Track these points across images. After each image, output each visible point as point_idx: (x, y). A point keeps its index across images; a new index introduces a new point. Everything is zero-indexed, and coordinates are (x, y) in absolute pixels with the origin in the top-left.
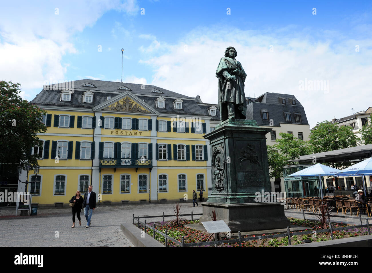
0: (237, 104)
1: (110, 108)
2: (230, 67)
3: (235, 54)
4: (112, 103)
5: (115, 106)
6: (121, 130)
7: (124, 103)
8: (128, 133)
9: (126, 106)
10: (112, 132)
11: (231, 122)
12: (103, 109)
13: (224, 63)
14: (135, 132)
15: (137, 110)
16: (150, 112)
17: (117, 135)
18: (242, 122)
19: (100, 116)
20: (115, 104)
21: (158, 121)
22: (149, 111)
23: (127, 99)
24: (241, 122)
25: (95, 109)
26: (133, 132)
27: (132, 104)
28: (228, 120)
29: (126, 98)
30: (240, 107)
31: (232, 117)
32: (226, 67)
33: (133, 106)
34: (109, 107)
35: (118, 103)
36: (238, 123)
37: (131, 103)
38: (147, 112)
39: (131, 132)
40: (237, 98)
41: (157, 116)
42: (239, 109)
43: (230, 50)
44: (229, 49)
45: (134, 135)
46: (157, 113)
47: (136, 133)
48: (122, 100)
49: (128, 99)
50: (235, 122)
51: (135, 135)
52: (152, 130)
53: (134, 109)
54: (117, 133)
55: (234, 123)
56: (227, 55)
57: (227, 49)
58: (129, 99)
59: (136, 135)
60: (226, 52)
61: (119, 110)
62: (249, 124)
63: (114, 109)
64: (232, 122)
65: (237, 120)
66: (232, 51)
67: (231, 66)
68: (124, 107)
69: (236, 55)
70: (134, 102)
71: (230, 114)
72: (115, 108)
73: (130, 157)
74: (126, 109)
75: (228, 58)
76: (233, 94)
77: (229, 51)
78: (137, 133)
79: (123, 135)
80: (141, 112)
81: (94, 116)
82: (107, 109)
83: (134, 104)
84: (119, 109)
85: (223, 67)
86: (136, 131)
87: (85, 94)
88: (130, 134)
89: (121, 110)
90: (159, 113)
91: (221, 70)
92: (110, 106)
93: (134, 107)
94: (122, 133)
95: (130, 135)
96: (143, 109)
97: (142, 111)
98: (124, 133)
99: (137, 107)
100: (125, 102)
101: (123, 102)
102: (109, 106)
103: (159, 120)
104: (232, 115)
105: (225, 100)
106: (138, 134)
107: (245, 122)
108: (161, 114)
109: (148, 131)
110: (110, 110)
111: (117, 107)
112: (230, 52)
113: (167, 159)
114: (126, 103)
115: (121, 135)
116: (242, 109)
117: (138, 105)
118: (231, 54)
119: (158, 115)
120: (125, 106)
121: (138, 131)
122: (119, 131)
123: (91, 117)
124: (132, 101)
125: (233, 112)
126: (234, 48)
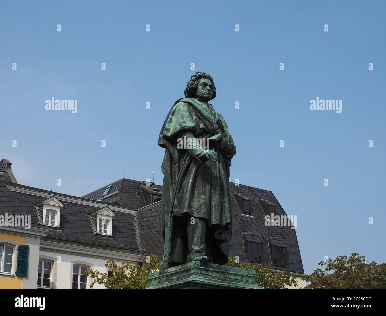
0: (214, 223)
2: (201, 126)
3: (211, 92)
11: (198, 271)
13: (186, 114)
24: (222, 272)
28: (191, 264)
30: (219, 234)
31: (203, 259)
32: (190, 124)
36: (215, 274)
40: (213, 209)
42: (217, 237)
43: (202, 80)
44: (199, 77)
50: (207, 271)
55: (206, 273)
56: (191, 92)
57: (194, 78)
60: (191, 85)
62: (239, 278)
64: (200, 269)
65: (212, 267)
66: (205, 85)
67: (205, 125)
69: (214, 95)
71: (196, 248)
75: (195, 102)
76: (204, 197)
77: (198, 84)
85: (184, 125)
91: (177, 130)
104: (199, 251)
105: (185, 211)
107: (231, 274)
112: (200, 87)
116: (224, 238)
118: (201, 90)
125: (201, 244)
126: (211, 78)
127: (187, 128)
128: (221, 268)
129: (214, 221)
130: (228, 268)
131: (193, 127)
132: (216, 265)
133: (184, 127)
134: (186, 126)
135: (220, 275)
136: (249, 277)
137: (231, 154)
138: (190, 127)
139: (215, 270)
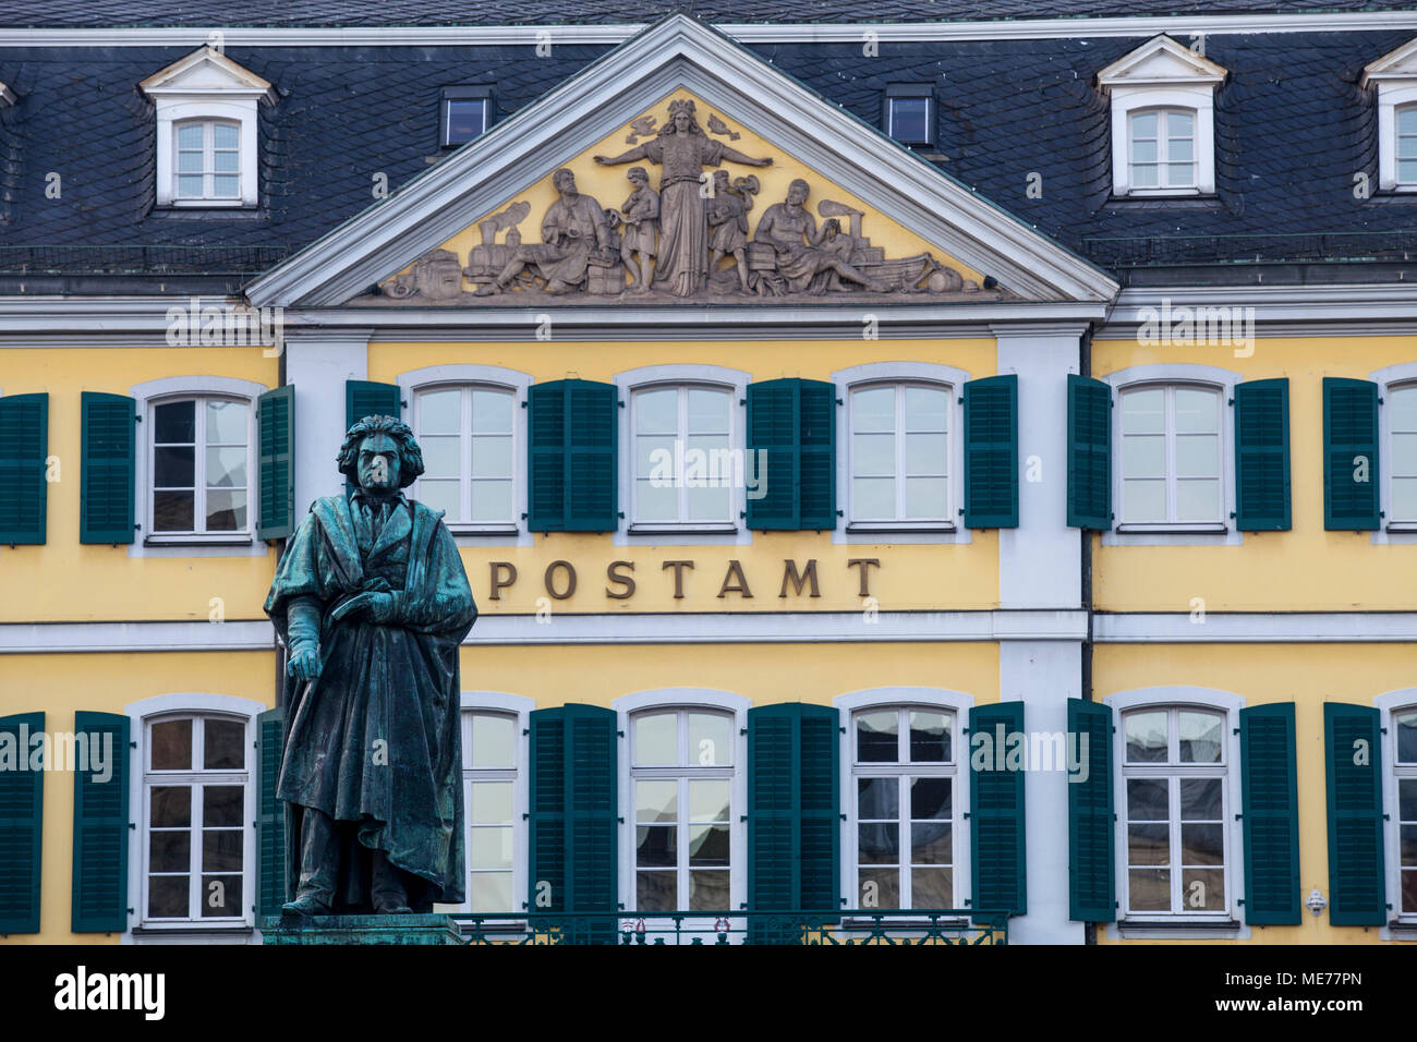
0: (337, 818)
1: (465, 263)
2: (328, 578)
4: (496, 202)
5: (531, 231)
6: (619, 547)
7: (639, 178)
8: (704, 585)
9: (668, 225)
10: (504, 576)
11: (272, 939)
12: (375, 291)
14: (790, 568)
15: (807, 267)
16: (990, 283)
17: (563, 607)
18: (347, 933)
19: (350, 385)
20: (521, 210)
21: (1105, 391)
22: (974, 271)
23: (684, 122)
24: (339, 933)
25: (282, 291)
26: (764, 557)
27: (749, 188)
29: (661, 117)
30: (371, 834)
32: (300, 578)
33: (754, 218)
34: (451, 259)
35: (565, 186)
36: (319, 940)
37: (736, 172)
38: (939, 281)
39: (735, 567)
40: (339, 782)
41: (1092, 332)
45: (776, 604)
46: (1084, 283)
47: (801, 578)
48: (616, 147)
49: (693, 128)
50: (299, 935)
51: (790, 605)
52: (1013, 524)
53: (764, 260)
54: (561, 586)
55: (293, 940)
58: (702, 120)
59: (805, 603)
61: (580, 287)
63: (515, 278)
64: (278, 934)
65: (316, 925)
67: (335, 575)
68: (643, 242)
70: (768, 162)
71: (303, 878)
72: (529, 266)
73: (738, 895)
74: (662, 271)
77: (357, 455)
78: (811, 567)
79: (634, 604)
80: (862, 286)
81: (273, 384)
82: (426, 286)
83: (773, 189)
84: (573, 270)
85: (285, 584)
86: (802, 548)
87: (161, 104)
88: (726, 589)
89: (594, 286)
90: (1107, 287)
92: (464, 245)
93: (766, 230)
94: (620, 577)
95: (735, 602)
96: (893, 240)
97: (878, 280)
98: (654, 588)
99: (821, 222)
100: (654, 172)
101: (624, 170)
102: (448, 247)
103: (1114, 384)
106: (838, 584)
107: (365, 933)
108: (1137, 294)
109: (963, 536)
110: (472, 288)
111: (552, 251)
112: (360, 463)
113: (1239, 914)
114: (665, 184)
115: (617, 606)
116: (377, 845)
117: (822, 190)
118: (361, 471)
119: (1099, 313)
120: (657, 221)
121: (830, 553)
122: (591, 557)
123: (243, 400)
124: (749, 147)
125: (315, 869)
126: (394, 430)
127: (290, 591)
128: (340, 924)
129: (338, 815)
130: (359, 920)
131: (302, 587)
132: (326, 917)
133: (283, 591)
134: (287, 588)
135: (335, 940)
136: (421, 933)
137: (433, 622)
138: (295, 588)
139: (320, 930)
